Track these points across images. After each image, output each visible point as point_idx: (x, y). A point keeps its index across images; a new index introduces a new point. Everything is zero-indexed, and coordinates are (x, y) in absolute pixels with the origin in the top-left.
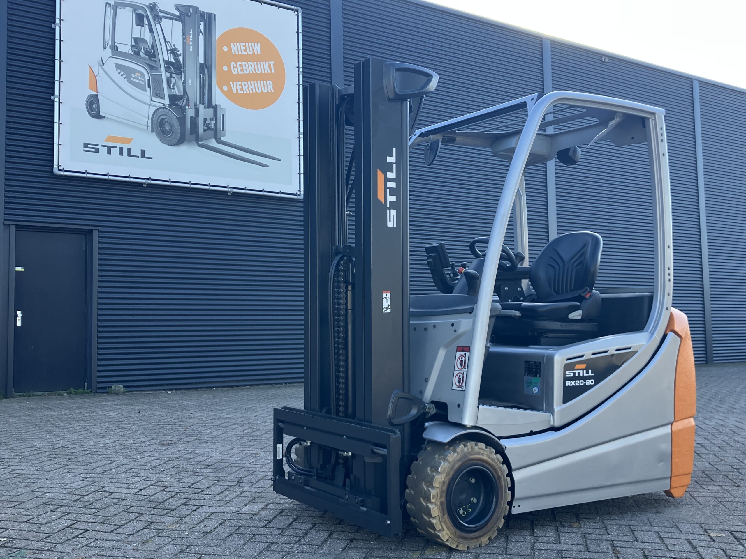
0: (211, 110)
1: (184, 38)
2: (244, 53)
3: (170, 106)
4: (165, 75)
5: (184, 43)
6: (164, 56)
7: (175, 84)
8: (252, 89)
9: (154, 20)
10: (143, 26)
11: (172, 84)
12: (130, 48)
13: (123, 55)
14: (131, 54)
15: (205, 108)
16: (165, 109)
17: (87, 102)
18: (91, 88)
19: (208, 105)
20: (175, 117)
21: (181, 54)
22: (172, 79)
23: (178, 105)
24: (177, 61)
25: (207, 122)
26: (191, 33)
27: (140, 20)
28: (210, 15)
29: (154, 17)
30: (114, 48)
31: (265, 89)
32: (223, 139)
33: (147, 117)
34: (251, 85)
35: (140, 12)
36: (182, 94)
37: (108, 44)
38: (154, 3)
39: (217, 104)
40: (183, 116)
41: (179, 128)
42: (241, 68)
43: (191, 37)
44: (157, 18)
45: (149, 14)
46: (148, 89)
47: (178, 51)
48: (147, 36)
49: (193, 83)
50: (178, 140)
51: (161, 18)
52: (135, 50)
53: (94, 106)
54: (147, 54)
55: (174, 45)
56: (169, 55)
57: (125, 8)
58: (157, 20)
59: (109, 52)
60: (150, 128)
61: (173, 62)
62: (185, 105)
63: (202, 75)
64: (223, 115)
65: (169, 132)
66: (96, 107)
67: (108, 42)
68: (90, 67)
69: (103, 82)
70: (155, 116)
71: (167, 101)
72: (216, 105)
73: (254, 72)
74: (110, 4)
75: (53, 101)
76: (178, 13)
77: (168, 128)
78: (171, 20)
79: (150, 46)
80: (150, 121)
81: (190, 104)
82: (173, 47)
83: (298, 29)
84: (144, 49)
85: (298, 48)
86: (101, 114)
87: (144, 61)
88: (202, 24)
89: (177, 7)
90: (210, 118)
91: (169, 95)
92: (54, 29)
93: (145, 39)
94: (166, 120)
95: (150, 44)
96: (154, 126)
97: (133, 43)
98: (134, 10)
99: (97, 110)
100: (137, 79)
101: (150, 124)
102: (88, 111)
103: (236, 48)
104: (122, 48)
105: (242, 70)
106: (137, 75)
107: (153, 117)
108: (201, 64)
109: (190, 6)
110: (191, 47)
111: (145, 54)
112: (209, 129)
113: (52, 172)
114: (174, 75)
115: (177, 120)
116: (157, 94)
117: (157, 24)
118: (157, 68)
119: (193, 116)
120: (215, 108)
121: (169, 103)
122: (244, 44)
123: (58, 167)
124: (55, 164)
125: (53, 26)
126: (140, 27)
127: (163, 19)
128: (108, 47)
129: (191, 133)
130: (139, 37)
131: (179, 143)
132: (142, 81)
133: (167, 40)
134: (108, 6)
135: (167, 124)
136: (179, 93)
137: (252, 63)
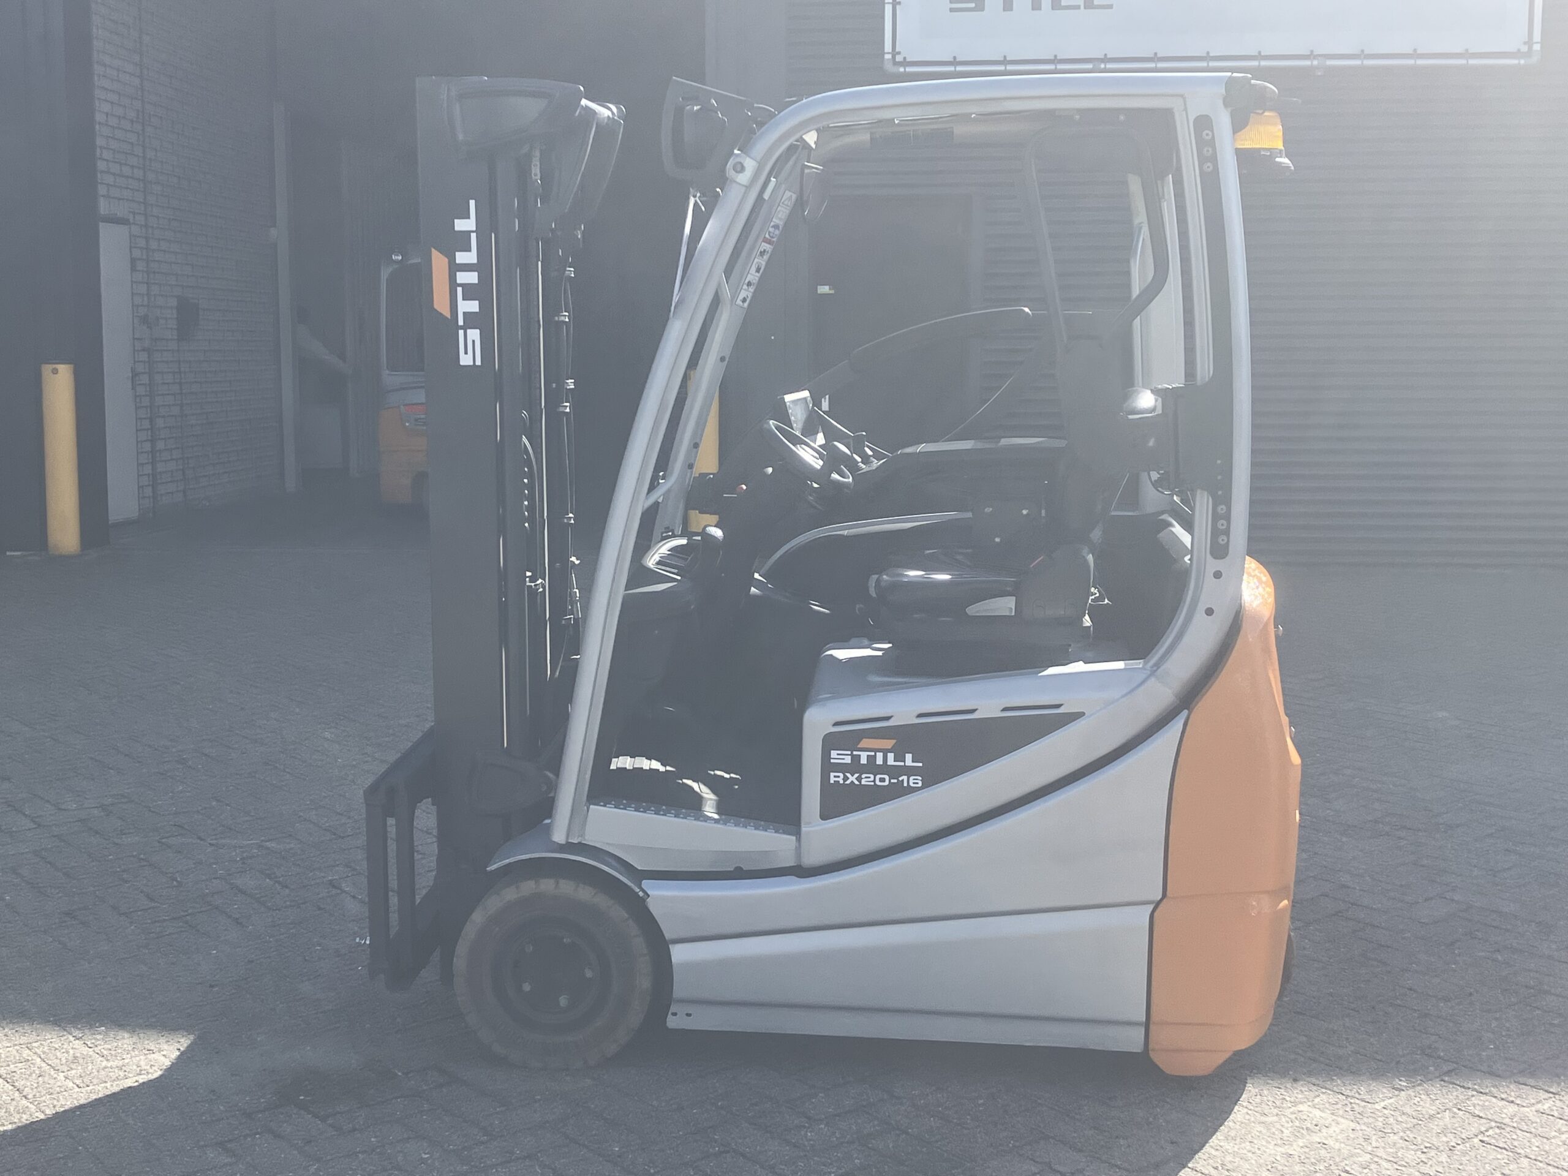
113: (881, 69)
123: (894, 57)
124: (886, 51)
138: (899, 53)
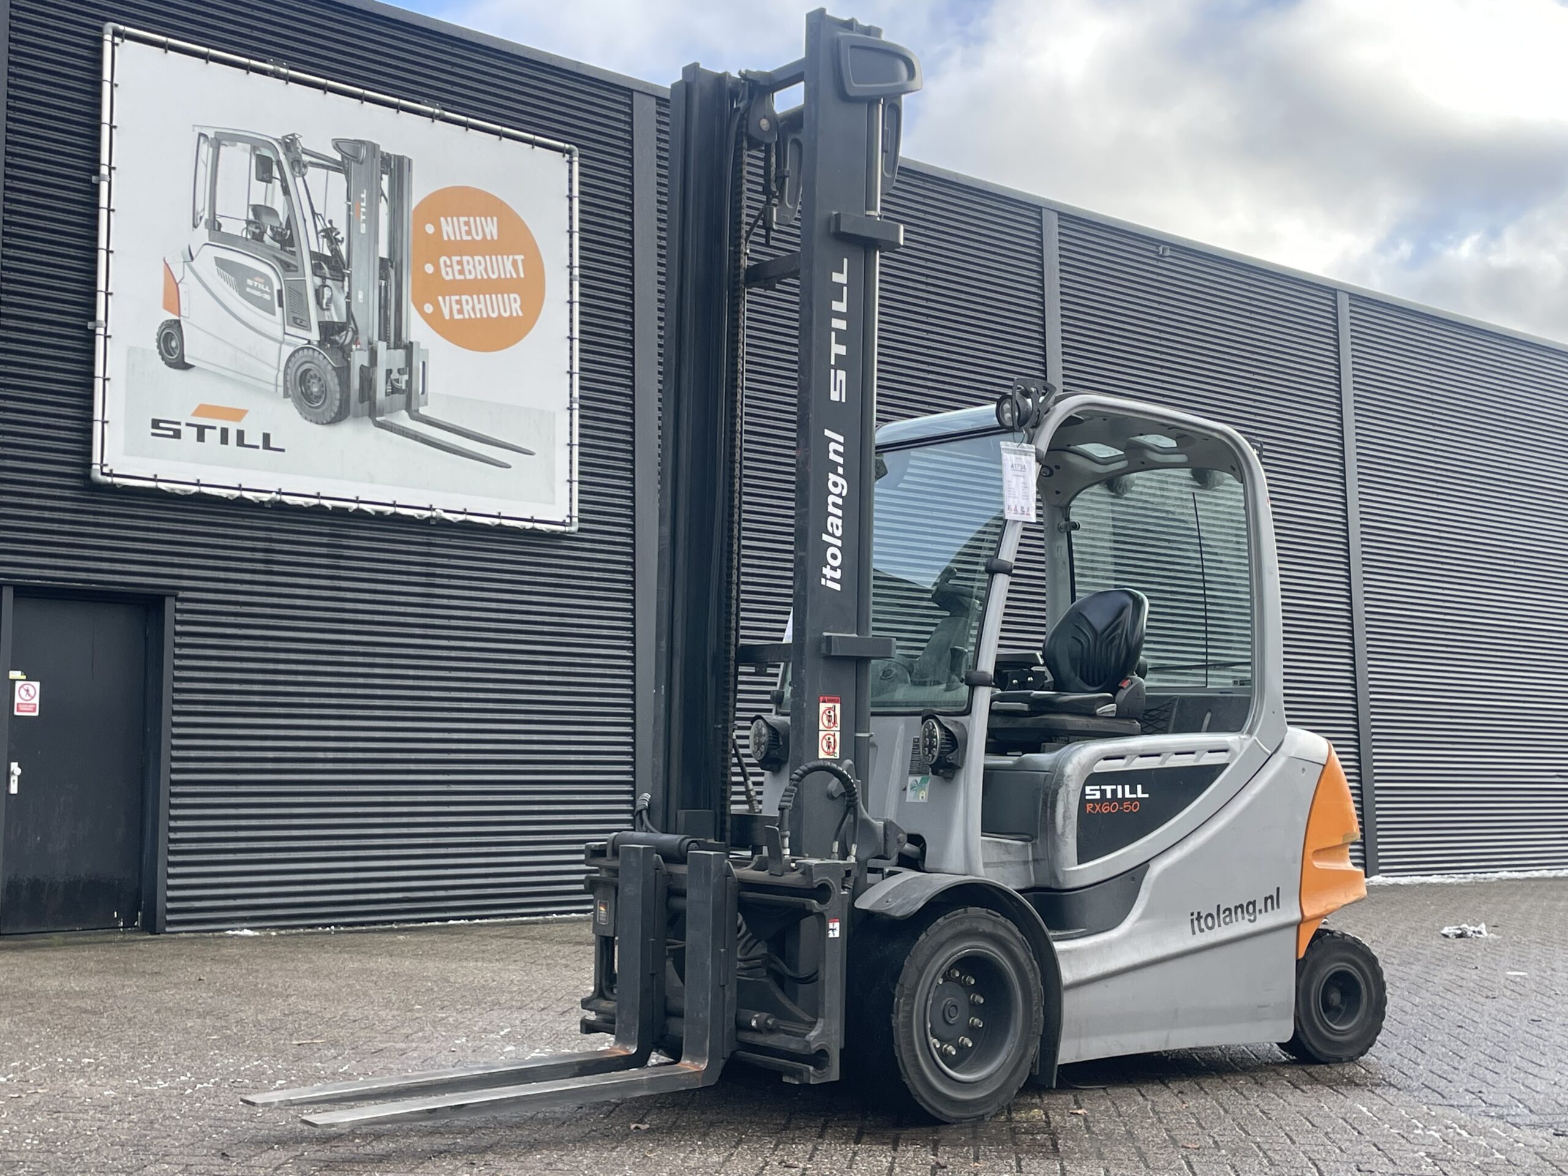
0: (400, 353)
1: (349, 207)
2: (466, 238)
3: (321, 344)
4: (311, 282)
5: (349, 216)
6: (312, 242)
7: (330, 300)
8: (481, 310)
9: (293, 168)
10: (270, 182)
11: (325, 301)
12: (245, 226)
13: (230, 240)
14: (247, 239)
15: (388, 348)
16: (311, 351)
17: (159, 335)
18: (167, 307)
19: (395, 343)
20: (330, 368)
21: (343, 238)
22: (326, 289)
23: (336, 342)
24: (336, 252)
25: (392, 377)
26: (363, 196)
27: (265, 169)
28: (400, 160)
29: (292, 163)
30: (214, 226)
31: (505, 311)
32: (423, 411)
33: (276, 365)
34: (479, 302)
35: (267, 153)
36: (344, 320)
37: (201, 218)
38: (293, 135)
39: (412, 340)
40: (346, 364)
41: (338, 388)
42: (459, 267)
43: (363, 204)
44: (298, 165)
45: (282, 157)
46: (278, 309)
47: (338, 233)
48: (279, 203)
49: (366, 297)
50: (336, 414)
51: (305, 166)
52: (254, 229)
53: (174, 344)
54: (277, 238)
55: (330, 222)
56: (321, 240)
57: (235, 145)
58: (297, 169)
59: (203, 232)
60: (281, 390)
61: (327, 256)
62: (350, 344)
63: (383, 282)
64: (424, 363)
65: (318, 398)
66: (177, 347)
67: (201, 214)
68: (167, 265)
69: (191, 295)
70: (291, 365)
71: (315, 335)
72: (411, 343)
73: (485, 277)
74: (205, 136)
75: (93, 333)
76: (338, 157)
77: (315, 389)
78: (325, 171)
79: (284, 223)
80: (281, 376)
81: (360, 340)
82: (329, 226)
83: (571, 190)
84: (272, 229)
85: (571, 227)
86: (187, 360)
87: (273, 253)
88: (385, 177)
89: (337, 145)
90: (399, 371)
91: (319, 323)
92: (97, 187)
93: (275, 207)
94: (311, 373)
95: (283, 218)
96: (288, 384)
97: (251, 217)
98: (254, 149)
99: (178, 351)
100: (257, 289)
101: (281, 382)
102: (161, 353)
103: (451, 228)
104: (228, 227)
105: (461, 272)
106: (257, 282)
107: (287, 366)
108: (382, 259)
109: (362, 142)
110: (363, 226)
111: (273, 238)
112: (395, 390)
113: (87, 477)
114: (329, 282)
115: (334, 373)
116: (295, 319)
117: (297, 179)
118: (296, 267)
119: (366, 364)
120: (409, 348)
121: (318, 338)
122: (466, 219)
123: (102, 469)
124: (94, 461)
125: (94, 179)
126: (265, 184)
127: (310, 168)
128: (202, 225)
129: (362, 400)
130: (263, 204)
131: (337, 419)
132: (266, 292)
133: (316, 211)
134: (202, 139)
135: (312, 381)
136: (338, 318)
137: (481, 258)
138: (106, 465)
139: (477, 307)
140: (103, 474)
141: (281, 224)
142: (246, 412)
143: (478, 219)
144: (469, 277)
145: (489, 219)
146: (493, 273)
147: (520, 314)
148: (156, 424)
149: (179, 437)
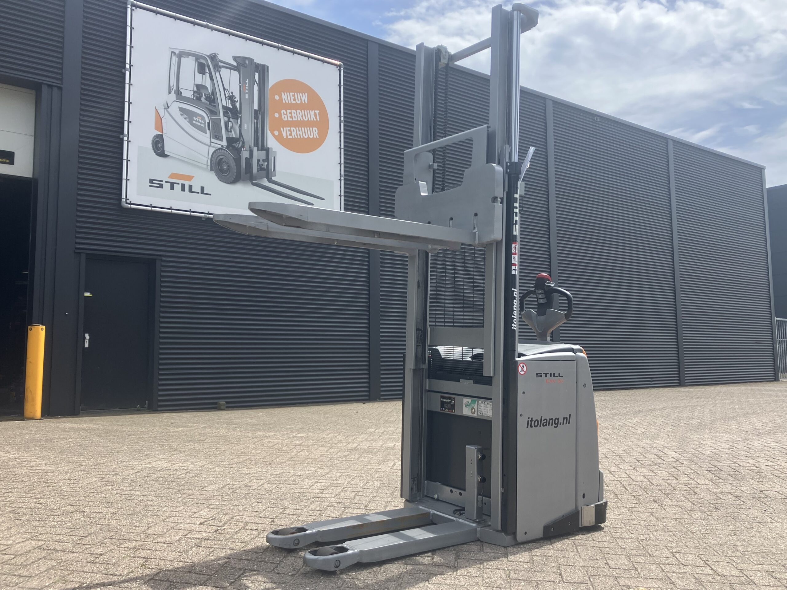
0: (264, 153)
1: (240, 87)
3: (228, 147)
4: (223, 119)
5: (240, 91)
6: (223, 102)
7: (232, 127)
8: (300, 134)
9: (214, 68)
10: (204, 74)
11: (229, 128)
12: (193, 93)
13: (186, 100)
14: (193, 99)
15: (258, 150)
16: (223, 151)
17: (153, 141)
18: (157, 128)
19: (261, 148)
20: (232, 158)
21: (237, 100)
22: (230, 123)
23: (234, 147)
24: (234, 106)
25: (260, 163)
26: (247, 82)
27: (202, 69)
28: (264, 66)
29: (214, 66)
30: (178, 93)
32: (274, 178)
33: (207, 156)
34: (299, 131)
35: (203, 61)
36: (238, 136)
37: (172, 89)
38: (215, 54)
39: (269, 147)
40: (239, 157)
41: (235, 167)
43: (247, 85)
44: (217, 68)
45: (210, 63)
46: (208, 131)
47: (236, 98)
48: (208, 84)
49: (248, 126)
50: (234, 179)
51: (220, 67)
52: (197, 95)
53: (160, 145)
54: (208, 99)
55: (232, 93)
56: (227, 101)
57: (188, 57)
58: (217, 69)
59: (173, 96)
60: (209, 168)
61: (230, 108)
62: (241, 147)
63: (256, 120)
64: (274, 157)
65: (226, 171)
66: (161, 147)
67: (172, 87)
68: (157, 110)
69: (167, 123)
70: (213, 156)
71: (225, 143)
72: (269, 148)
74: (175, 53)
75: (122, 140)
76: (235, 64)
77: (225, 168)
78: (229, 70)
79: (211, 93)
80: (209, 161)
81: (246, 146)
82: (231, 94)
83: (340, 83)
84: (205, 95)
85: (340, 99)
86: (166, 153)
87: (205, 106)
88: (257, 74)
89: (235, 58)
90: (263, 160)
91: (227, 138)
92: (125, 74)
93: (206, 86)
94: (223, 160)
95: (210, 90)
96: (213, 165)
97: (195, 89)
98: (197, 59)
99: (162, 149)
100: (198, 122)
101: (209, 164)
102: (153, 149)
104: (185, 94)
106: (199, 119)
108: (255, 110)
109: (246, 58)
110: (247, 95)
111: (206, 99)
112: (261, 169)
113: (120, 205)
114: (231, 120)
115: (233, 161)
116: (216, 136)
117: (217, 73)
118: (216, 112)
119: (248, 157)
120: (268, 150)
121: (226, 145)
123: (126, 201)
124: (123, 198)
125: (123, 71)
126: (201, 75)
127: (222, 69)
128: (173, 92)
129: (246, 173)
130: (201, 84)
131: (235, 181)
132: (202, 123)
133: (226, 87)
134: (173, 54)
135: (224, 164)
136: (235, 135)
137: (300, 111)
138: (128, 199)
139: (298, 133)
140: (127, 203)
141: (209, 93)
142: (193, 177)
143: (298, 94)
144: (294, 119)
145: (303, 94)
146: (305, 118)
147: (318, 137)
148: (151, 181)
149: (162, 188)
